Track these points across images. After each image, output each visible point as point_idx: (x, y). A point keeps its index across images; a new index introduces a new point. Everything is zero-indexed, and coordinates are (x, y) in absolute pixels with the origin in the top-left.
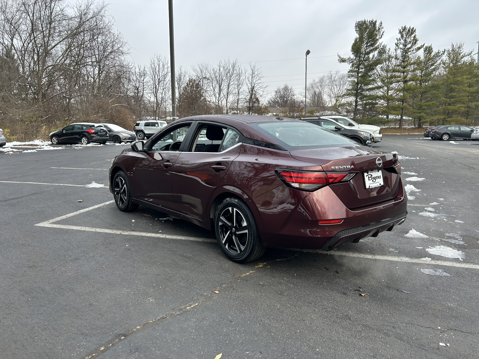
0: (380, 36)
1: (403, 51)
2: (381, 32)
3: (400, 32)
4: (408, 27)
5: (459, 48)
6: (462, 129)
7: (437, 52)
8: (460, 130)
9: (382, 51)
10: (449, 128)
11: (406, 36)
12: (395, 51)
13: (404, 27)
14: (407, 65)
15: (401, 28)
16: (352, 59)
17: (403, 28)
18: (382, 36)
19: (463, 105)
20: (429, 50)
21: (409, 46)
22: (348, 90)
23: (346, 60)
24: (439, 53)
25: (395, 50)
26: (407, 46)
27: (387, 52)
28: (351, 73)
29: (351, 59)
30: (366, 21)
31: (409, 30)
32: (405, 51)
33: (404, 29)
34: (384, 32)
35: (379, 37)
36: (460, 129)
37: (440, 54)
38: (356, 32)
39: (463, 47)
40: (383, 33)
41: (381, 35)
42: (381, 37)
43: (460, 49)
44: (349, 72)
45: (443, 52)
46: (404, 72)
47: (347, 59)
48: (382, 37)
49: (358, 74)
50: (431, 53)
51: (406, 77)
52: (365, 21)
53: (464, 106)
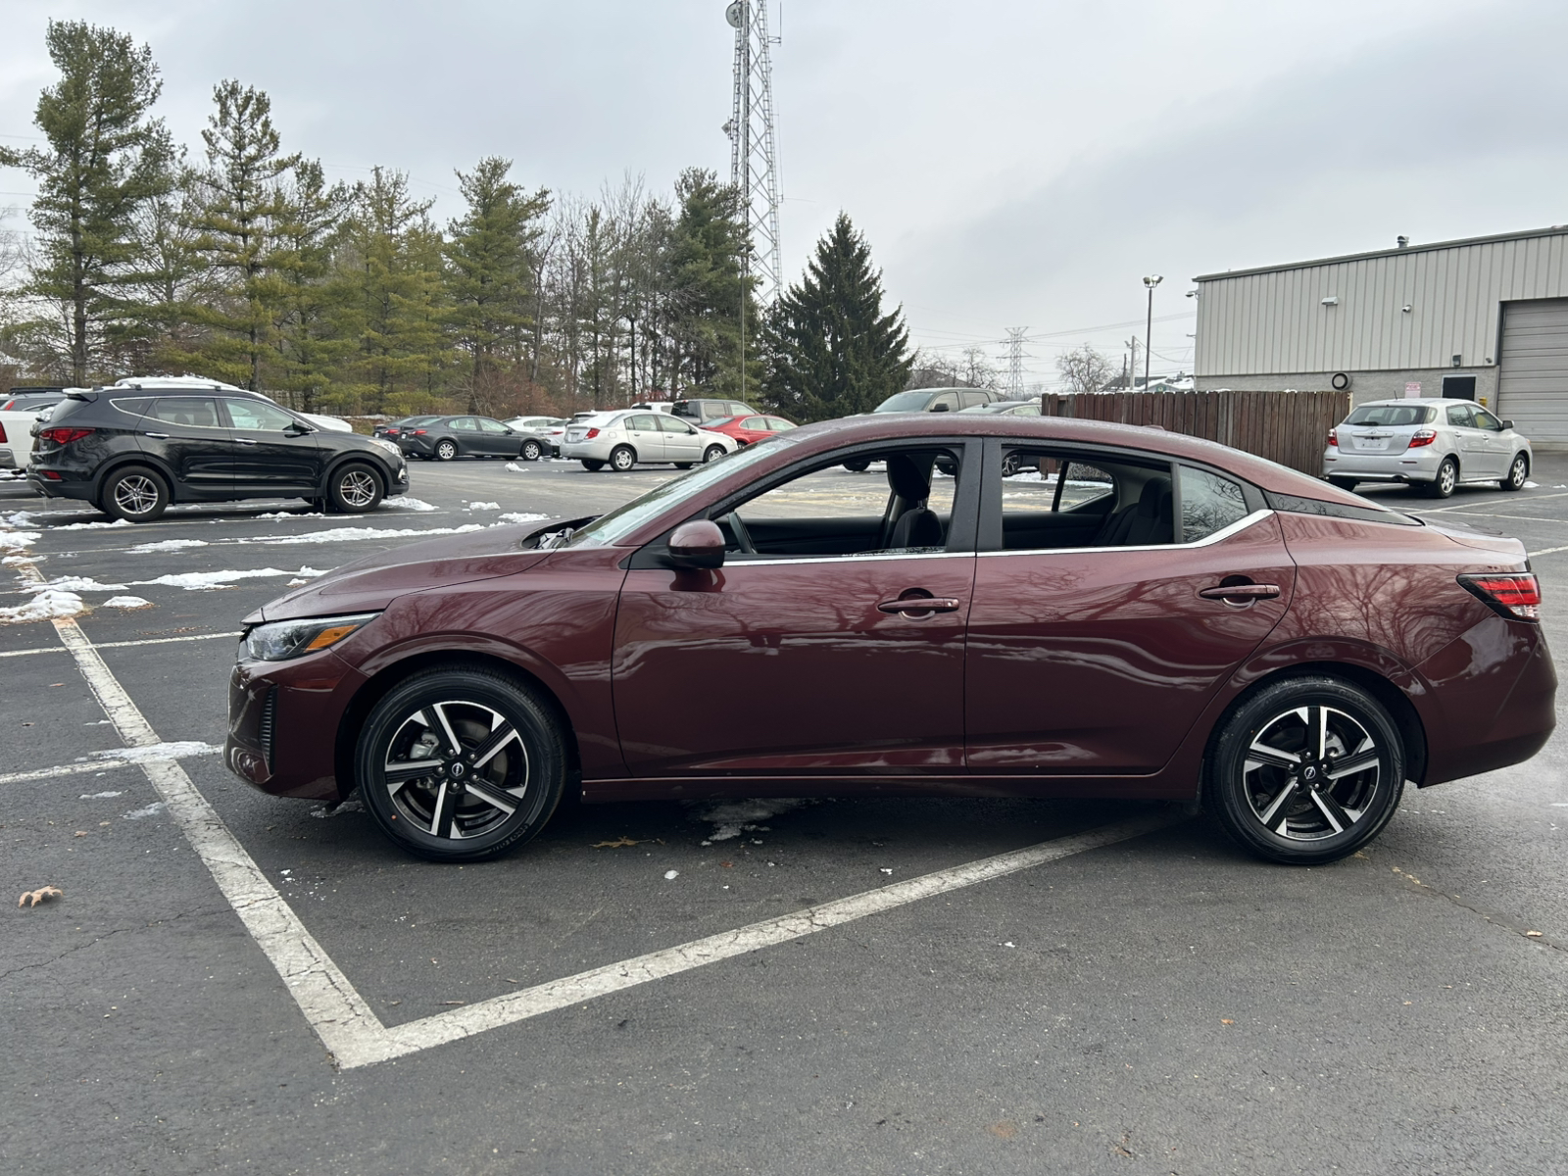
0: (150, 96)
1: (233, 164)
2: (153, 83)
3: (219, 98)
4: (246, 89)
5: (396, 184)
6: (484, 429)
7: (337, 186)
8: (481, 430)
9: (157, 152)
10: (453, 425)
11: (241, 114)
12: (210, 157)
13: (230, 83)
14: (253, 214)
15: (219, 85)
16: (43, 159)
17: (229, 88)
18: (154, 97)
19: (423, 356)
20: (312, 176)
21: (251, 150)
22: (41, 273)
23: (17, 159)
24: (341, 189)
25: (206, 156)
26: (244, 149)
27: (178, 155)
28: (48, 213)
29: (40, 157)
30: (90, 29)
31: (248, 99)
32: (241, 165)
33: (234, 92)
34: (162, 84)
35: (144, 98)
36: (480, 428)
37: (347, 195)
38: (52, 59)
39: (407, 185)
40: (158, 86)
41: (153, 94)
42: (153, 101)
43: (399, 190)
44: (37, 206)
45: (353, 188)
46: (245, 236)
47: (22, 153)
48: (156, 101)
49: (75, 217)
50: (321, 187)
51: (255, 251)
52: (86, 28)
53: (427, 357)
